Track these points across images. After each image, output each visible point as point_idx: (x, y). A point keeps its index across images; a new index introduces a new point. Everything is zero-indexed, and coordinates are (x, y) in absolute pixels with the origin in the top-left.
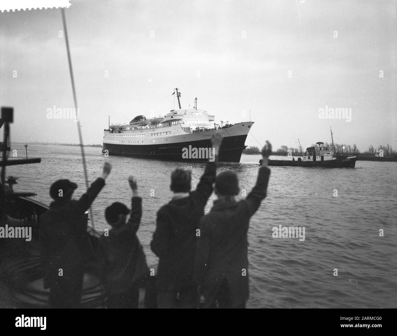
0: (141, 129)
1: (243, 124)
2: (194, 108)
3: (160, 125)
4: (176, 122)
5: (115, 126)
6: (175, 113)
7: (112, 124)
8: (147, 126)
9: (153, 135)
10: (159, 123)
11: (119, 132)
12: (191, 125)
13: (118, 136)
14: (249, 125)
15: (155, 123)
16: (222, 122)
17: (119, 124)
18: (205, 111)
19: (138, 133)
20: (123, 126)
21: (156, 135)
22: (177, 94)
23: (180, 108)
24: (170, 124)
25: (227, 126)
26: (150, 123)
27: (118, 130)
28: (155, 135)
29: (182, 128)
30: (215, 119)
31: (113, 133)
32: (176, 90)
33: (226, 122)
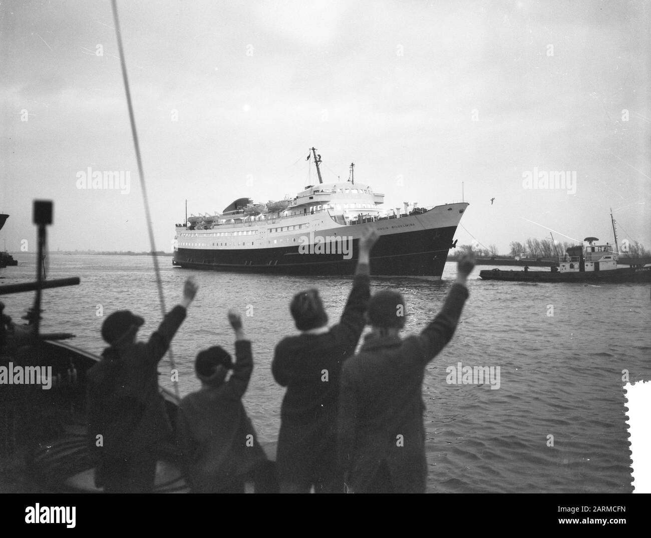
0: (249, 221)
1: (449, 208)
2: (349, 181)
3: (286, 212)
4: (319, 206)
5: (198, 218)
6: (314, 191)
7: (192, 215)
8: (260, 215)
9: (274, 231)
10: (284, 209)
11: (206, 228)
12: (347, 212)
13: (205, 235)
14: (461, 208)
15: (275, 209)
16: (407, 204)
17: (206, 214)
18: (368, 187)
19: (238, 229)
20: (214, 217)
21: (279, 230)
22: (315, 157)
23: (321, 182)
24: (305, 210)
25: (417, 212)
26: (266, 209)
27: (204, 224)
28: (276, 231)
29: (331, 217)
30: (385, 200)
31: (194, 229)
32: (312, 151)
33: (412, 204)
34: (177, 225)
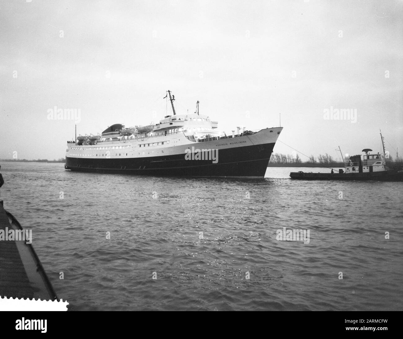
0: (123, 139)
2: (195, 113)
3: (151, 133)
4: (176, 129)
5: (85, 137)
6: (172, 119)
7: (80, 135)
8: (132, 135)
9: (142, 146)
10: (150, 131)
11: (91, 144)
12: (196, 133)
13: (90, 148)
14: (278, 131)
15: (144, 132)
16: (239, 128)
17: (91, 134)
18: (208, 117)
19: (115, 145)
20: (97, 136)
21: (147, 145)
22: (170, 97)
23: (175, 114)
24: (166, 132)
25: (247, 133)
26: (136, 131)
27: (89, 141)
28: (144, 146)
29: (186, 136)
30: (218, 125)
31: (82, 145)
32: (168, 92)
33: (242, 128)
34: (68, 142)
